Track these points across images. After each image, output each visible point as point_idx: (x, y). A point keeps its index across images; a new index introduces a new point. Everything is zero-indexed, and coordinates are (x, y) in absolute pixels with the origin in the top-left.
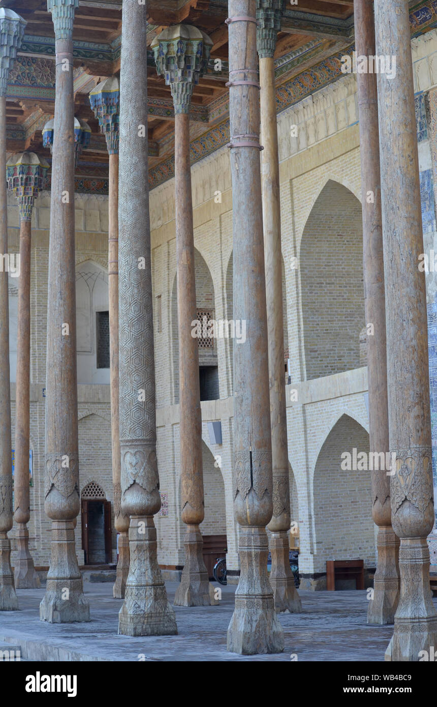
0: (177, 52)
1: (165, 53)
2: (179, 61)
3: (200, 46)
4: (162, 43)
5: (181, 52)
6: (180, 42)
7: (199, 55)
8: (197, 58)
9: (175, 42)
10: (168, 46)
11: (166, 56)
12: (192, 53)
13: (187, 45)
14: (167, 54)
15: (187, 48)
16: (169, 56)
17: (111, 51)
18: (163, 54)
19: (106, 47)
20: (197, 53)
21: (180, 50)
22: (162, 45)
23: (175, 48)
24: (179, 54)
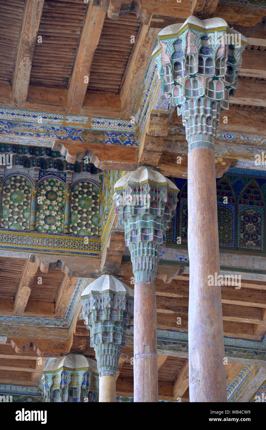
0: (61, 383)
1: (50, 386)
2: (63, 393)
3: (86, 376)
4: (47, 375)
5: (65, 383)
6: (64, 373)
7: (85, 386)
8: (82, 390)
9: (59, 373)
10: (54, 378)
11: (50, 389)
12: (78, 384)
13: (72, 375)
14: (52, 386)
15: (71, 378)
16: (54, 389)
17: (41, 394)
18: (48, 387)
19: (35, 390)
20: (83, 384)
21: (64, 381)
22: (47, 376)
23: (59, 380)
24: (63, 386)
